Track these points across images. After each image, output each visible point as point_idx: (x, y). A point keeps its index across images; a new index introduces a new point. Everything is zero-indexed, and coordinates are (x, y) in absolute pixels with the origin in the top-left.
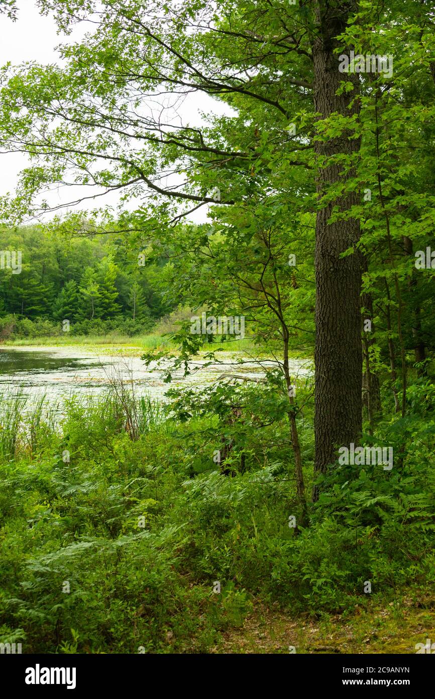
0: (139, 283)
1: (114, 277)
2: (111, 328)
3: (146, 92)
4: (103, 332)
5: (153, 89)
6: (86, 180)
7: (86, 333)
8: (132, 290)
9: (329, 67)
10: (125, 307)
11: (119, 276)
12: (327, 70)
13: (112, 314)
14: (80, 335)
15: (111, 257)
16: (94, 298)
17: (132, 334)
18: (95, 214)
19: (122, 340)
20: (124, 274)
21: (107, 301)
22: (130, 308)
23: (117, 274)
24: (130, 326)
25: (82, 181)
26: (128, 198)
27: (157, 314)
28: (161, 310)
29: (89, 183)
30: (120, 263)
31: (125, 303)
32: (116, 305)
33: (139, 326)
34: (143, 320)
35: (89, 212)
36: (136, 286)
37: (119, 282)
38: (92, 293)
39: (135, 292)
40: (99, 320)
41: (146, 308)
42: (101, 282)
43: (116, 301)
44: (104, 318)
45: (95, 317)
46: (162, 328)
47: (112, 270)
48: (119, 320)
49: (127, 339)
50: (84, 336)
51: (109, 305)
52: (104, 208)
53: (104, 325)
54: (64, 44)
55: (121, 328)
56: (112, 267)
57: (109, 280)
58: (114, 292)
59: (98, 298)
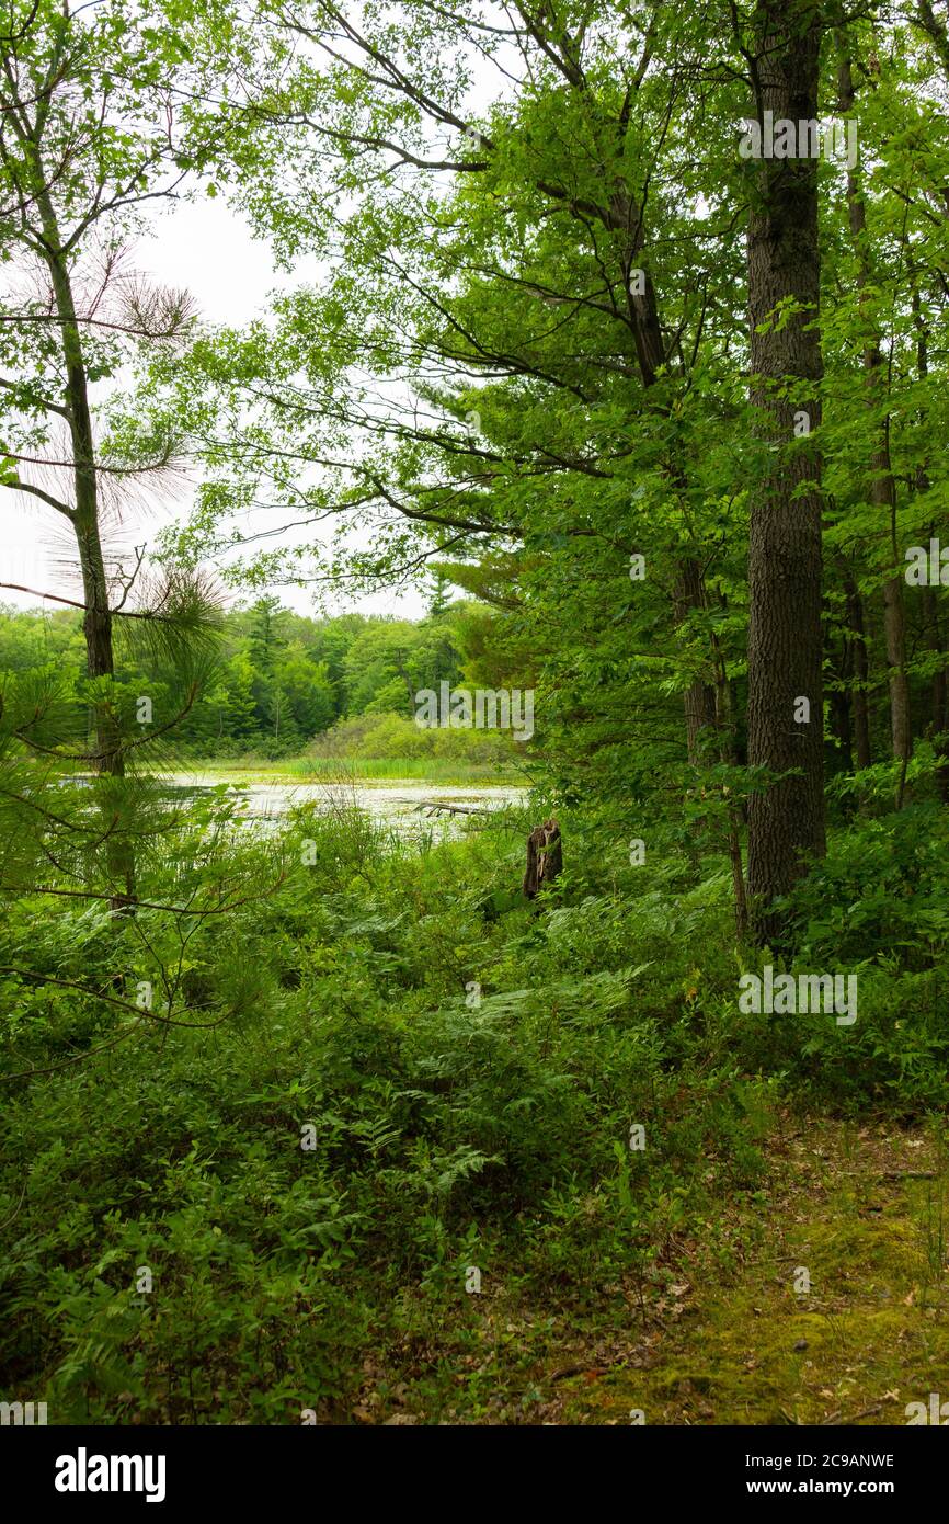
0: (284, 690)
1: (250, 681)
2: (245, 750)
3: (379, 377)
4: (235, 754)
5: (388, 373)
6: (292, 500)
7: (212, 756)
8: (274, 700)
9: (778, 262)
10: (265, 721)
11: (256, 680)
12: (773, 269)
13: (247, 732)
14: (204, 758)
15: (246, 654)
16: (224, 709)
17: (274, 758)
18: (300, 553)
19: (261, 766)
20: (264, 678)
21: (240, 713)
22: (271, 723)
23: (254, 676)
24: (271, 747)
25: (287, 500)
26: (346, 530)
27: (307, 731)
28: (313, 726)
29: (296, 504)
30: (259, 663)
31: (264, 716)
32: (252, 718)
33: (283, 747)
34: (289, 739)
35: (291, 550)
36: (279, 695)
37: (256, 688)
38: (220, 702)
39: (278, 702)
40: (228, 739)
41: (292, 723)
42: (233, 688)
43: (253, 713)
44: (235, 736)
45: (225, 734)
46: (317, 748)
47: (246, 671)
48: (256, 738)
49: (267, 763)
50: (209, 760)
51: (243, 719)
52: (312, 545)
53: (236, 745)
54: (279, 289)
55: (260, 749)
56: (247, 668)
57: (243, 685)
58: (249, 701)
59: (228, 709)
